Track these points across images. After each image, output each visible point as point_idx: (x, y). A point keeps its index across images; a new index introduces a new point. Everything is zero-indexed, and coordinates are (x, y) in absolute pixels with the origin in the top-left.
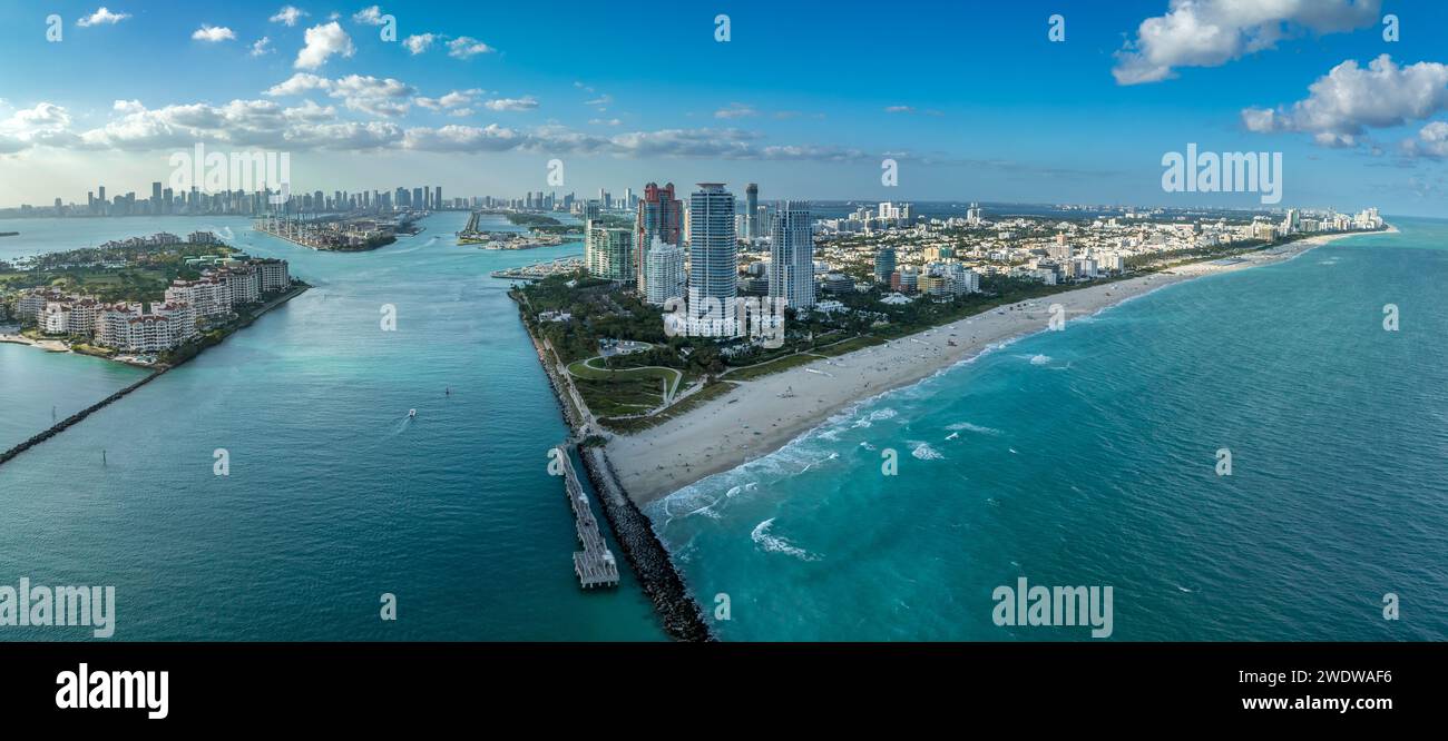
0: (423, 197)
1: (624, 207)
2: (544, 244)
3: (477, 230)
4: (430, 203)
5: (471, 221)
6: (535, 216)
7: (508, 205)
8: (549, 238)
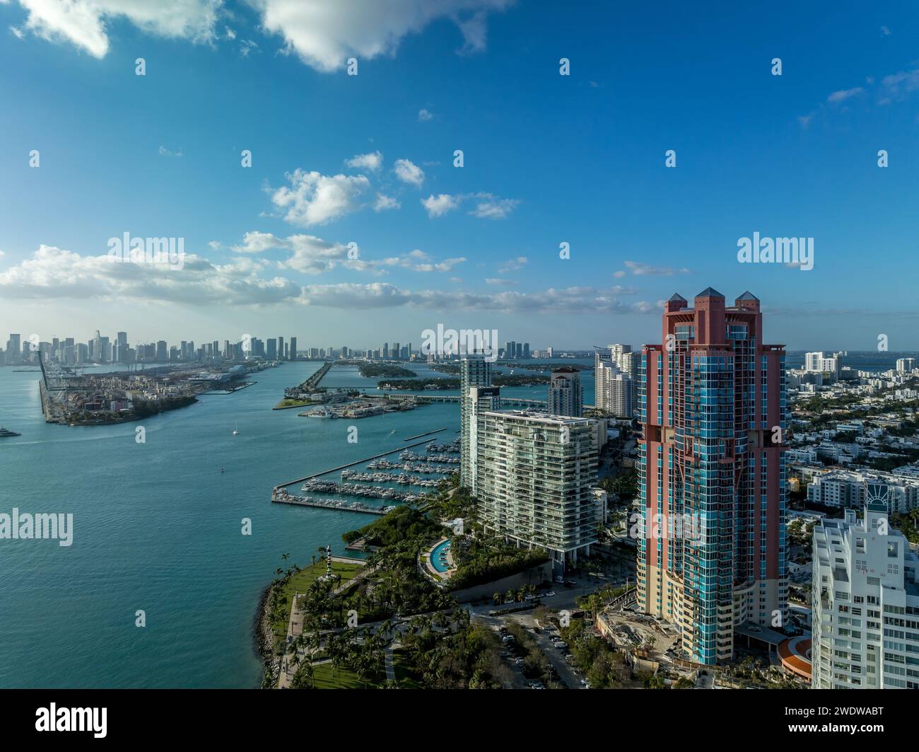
0: (278, 347)
2: (392, 409)
3: (316, 385)
4: (284, 353)
5: (318, 372)
6: (389, 367)
7: (364, 355)
8: (400, 399)
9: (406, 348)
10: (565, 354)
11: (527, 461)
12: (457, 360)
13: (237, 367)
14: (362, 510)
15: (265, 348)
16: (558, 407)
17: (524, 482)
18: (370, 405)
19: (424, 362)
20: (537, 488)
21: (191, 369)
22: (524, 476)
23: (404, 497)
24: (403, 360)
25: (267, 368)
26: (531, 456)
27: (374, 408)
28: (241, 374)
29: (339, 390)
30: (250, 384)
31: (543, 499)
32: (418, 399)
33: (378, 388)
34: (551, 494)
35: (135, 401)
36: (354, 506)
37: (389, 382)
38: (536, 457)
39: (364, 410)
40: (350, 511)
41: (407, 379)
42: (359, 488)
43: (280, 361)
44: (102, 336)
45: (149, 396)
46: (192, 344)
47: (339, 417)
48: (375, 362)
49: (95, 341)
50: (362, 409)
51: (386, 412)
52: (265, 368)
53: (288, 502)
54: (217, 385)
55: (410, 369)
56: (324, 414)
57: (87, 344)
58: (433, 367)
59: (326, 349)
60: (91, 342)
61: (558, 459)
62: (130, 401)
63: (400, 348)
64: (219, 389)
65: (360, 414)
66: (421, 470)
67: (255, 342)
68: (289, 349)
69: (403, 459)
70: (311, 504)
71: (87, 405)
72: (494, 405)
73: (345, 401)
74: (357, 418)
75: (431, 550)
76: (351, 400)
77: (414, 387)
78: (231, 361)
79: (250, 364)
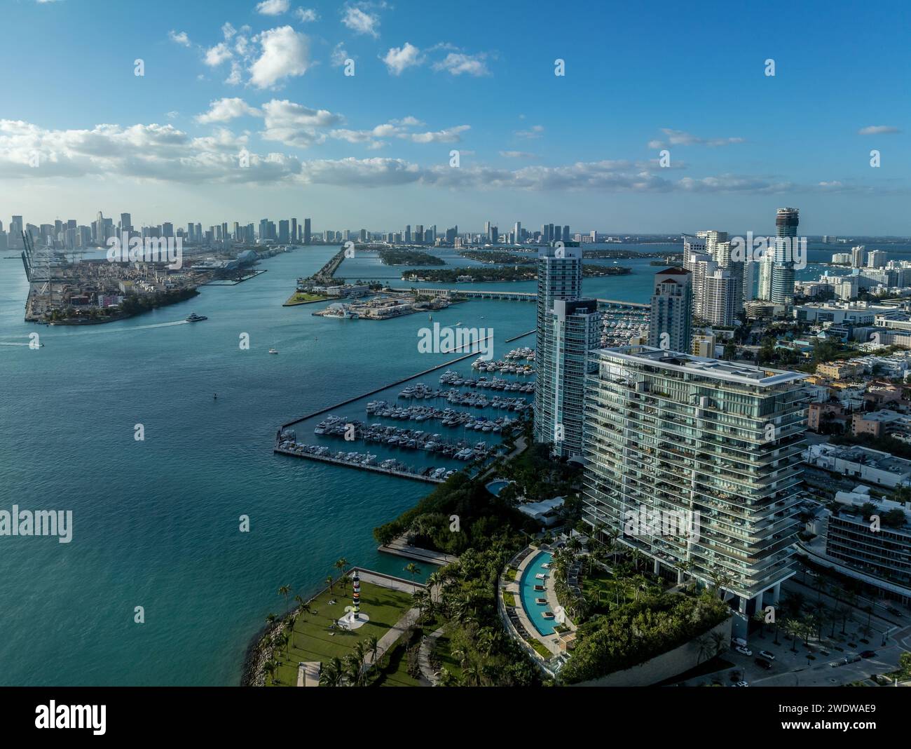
0: (290, 230)
1: (512, 242)
2: (423, 307)
3: (332, 274)
4: (298, 236)
5: (334, 259)
6: (413, 253)
7: (385, 239)
8: (430, 295)
9: (431, 231)
10: (610, 239)
11: (681, 439)
12: (487, 245)
13: (246, 253)
14: (398, 473)
15: (278, 230)
16: (665, 322)
17: (673, 472)
18: (396, 303)
19: (450, 247)
20: (699, 487)
21: (198, 254)
22: (673, 463)
23: (455, 451)
24: (427, 244)
25: (279, 253)
26: (689, 432)
27: (401, 306)
28: (249, 260)
29: (359, 283)
30: (259, 272)
31: (709, 506)
32: (453, 295)
33: (403, 279)
34: (725, 499)
35: (128, 294)
36: (387, 465)
37: (415, 272)
38: (700, 435)
39: (389, 308)
40: (382, 473)
41: (435, 268)
42: (392, 433)
43: (292, 245)
44: (104, 217)
45: (145, 287)
46: (199, 226)
47: (360, 318)
48: (397, 247)
49: (98, 223)
50: (386, 308)
51: (415, 312)
52: (277, 253)
53: (295, 453)
54: (223, 274)
55: (437, 256)
56: (342, 314)
57: (90, 226)
58: (463, 254)
59: (342, 231)
60: (94, 224)
61: (744, 445)
62: (123, 294)
63: (424, 232)
64: (224, 279)
65: (384, 314)
66: (471, 401)
67: (266, 225)
68: (303, 231)
69: (445, 383)
70: (327, 459)
71: (73, 299)
72: (590, 327)
73: (365, 295)
74: (382, 319)
75: (518, 577)
76: (374, 295)
77: (445, 279)
78: (241, 245)
79: (261, 249)
